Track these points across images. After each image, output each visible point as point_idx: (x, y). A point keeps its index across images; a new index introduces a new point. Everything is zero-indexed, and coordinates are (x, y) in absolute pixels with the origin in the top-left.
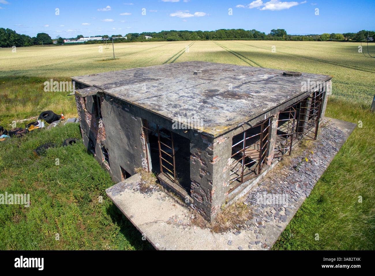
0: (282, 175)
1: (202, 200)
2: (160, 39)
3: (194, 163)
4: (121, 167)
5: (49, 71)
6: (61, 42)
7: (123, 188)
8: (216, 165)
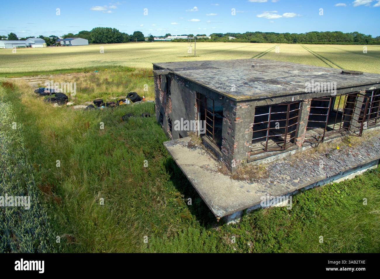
0: (311, 157)
1: (228, 154)
2: (243, 40)
3: (225, 123)
4: (179, 134)
5: (138, 63)
6: (151, 39)
7: (176, 143)
8: (238, 124)
